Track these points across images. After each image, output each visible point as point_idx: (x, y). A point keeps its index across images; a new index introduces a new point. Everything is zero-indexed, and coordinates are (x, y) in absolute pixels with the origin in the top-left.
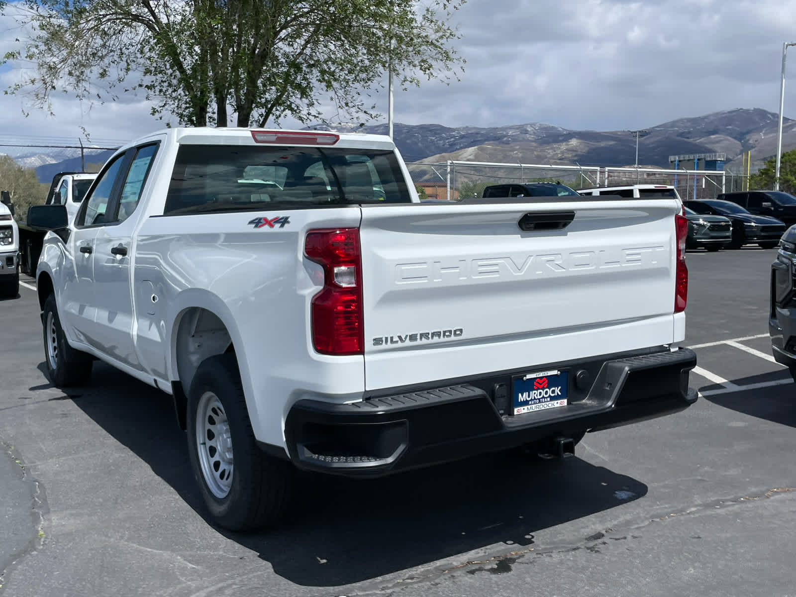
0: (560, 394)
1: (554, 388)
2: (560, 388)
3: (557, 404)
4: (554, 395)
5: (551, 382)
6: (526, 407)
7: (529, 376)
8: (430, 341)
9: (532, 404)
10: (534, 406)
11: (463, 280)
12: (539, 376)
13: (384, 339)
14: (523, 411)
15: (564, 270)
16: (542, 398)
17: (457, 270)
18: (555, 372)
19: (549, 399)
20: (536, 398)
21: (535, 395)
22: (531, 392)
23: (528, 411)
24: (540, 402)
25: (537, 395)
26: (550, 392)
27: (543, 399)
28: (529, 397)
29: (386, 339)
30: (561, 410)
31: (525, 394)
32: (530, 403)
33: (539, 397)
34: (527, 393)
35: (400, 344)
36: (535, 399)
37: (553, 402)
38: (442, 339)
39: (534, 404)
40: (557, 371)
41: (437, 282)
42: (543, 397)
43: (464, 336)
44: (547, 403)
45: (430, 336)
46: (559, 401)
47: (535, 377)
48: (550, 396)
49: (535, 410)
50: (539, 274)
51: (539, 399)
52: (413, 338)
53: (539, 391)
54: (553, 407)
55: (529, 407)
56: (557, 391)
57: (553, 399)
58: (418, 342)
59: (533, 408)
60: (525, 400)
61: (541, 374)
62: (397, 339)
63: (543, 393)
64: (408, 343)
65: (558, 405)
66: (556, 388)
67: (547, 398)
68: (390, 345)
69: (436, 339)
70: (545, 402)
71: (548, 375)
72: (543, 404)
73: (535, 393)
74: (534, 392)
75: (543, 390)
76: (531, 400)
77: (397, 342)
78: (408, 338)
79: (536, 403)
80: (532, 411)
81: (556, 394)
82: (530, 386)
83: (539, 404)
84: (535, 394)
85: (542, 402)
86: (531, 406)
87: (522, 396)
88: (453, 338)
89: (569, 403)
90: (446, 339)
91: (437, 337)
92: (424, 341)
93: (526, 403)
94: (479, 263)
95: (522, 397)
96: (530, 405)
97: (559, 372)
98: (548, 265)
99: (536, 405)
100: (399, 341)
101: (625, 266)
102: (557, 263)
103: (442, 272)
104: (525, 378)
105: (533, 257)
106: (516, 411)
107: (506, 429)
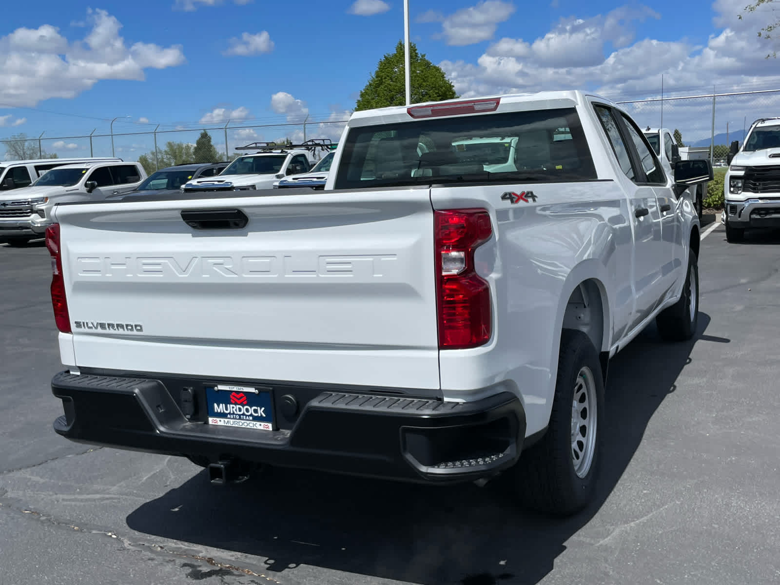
0: (264, 415)
1: (256, 408)
2: (263, 409)
3: (260, 426)
4: (256, 415)
5: (249, 400)
6: (222, 420)
7: (221, 387)
8: (117, 332)
9: (230, 418)
10: (232, 421)
11: (130, 277)
12: (233, 390)
13: (82, 324)
14: (219, 423)
15: (236, 276)
16: (242, 415)
17: (124, 267)
18: (252, 390)
19: (251, 418)
20: (236, 413)
21: (234, 409)
22: (228, 405)
23: (225, 425)
24: (240, 418)
25: (236, 410)
26: (251, 410)
27: (244, 417)
28: (227, 409)
29: (84, 323)
30: (263, 434)
31: (221, 405)
32: (229, 416)
33: (239, 413)
34: (224, 405)
35: (94, 331)
36: (234, 413)
37: (255, 423)
38: (126, 332)
39: (233, 418)
40: (254, 389)
41: (109, 277)
42: (243, 414)
43: (144, 333)
44: (248, 422)
45: (116, 327)
46: (263, 424)
47: (229, 389)
48: (251, 415)
49: (234, 425)
50: (206, 278)
51: (240, 415)
52: (102, 326)
53: (238, 406)
54: (255, 428)
55: (226, 420)
56: (261, 412)
57: (256, 419)
58: (107, 331)
59: (231, 423)
60: (222, 412)
61: (235, 388)
62: (92, 325)
63: (244, 410)
65: (261, 428)
66: (259, 408)
67: (249, 416)
68: (87, 330)
69: (121, 331)
70: (246, 420)
71: (244, 391)
72: (243, 421)
73: (233, 408)
74: (231, 406)
75: (243, 407)
76: (230, 413)
77: (91, 328)
78: (99, 325)
79: (236, 419)
80: (230, 425)
81: (260, 415)
82: (226, 398)
83: (238, 421)
84: (232, 408)
85: (243, 419)
86: (229, 420)
87: (218, 406)
88: (135, 332)
89: (276, 429)
90: (130, 333)
91: (122, 330)
92: (112, 331)
93: (223, 415)
94: (144, 261)
95: (219, 408)
96: (229, 418)
97: (257, 391)
98: (214, 268)
99: (234, 420)
100: (93, 327)
101: (325, 278)
102: (226, 266)
103: (113, 267)
104: (216, 388)
105: (197, 259)
106: (211, 420)
107: (158, 432)
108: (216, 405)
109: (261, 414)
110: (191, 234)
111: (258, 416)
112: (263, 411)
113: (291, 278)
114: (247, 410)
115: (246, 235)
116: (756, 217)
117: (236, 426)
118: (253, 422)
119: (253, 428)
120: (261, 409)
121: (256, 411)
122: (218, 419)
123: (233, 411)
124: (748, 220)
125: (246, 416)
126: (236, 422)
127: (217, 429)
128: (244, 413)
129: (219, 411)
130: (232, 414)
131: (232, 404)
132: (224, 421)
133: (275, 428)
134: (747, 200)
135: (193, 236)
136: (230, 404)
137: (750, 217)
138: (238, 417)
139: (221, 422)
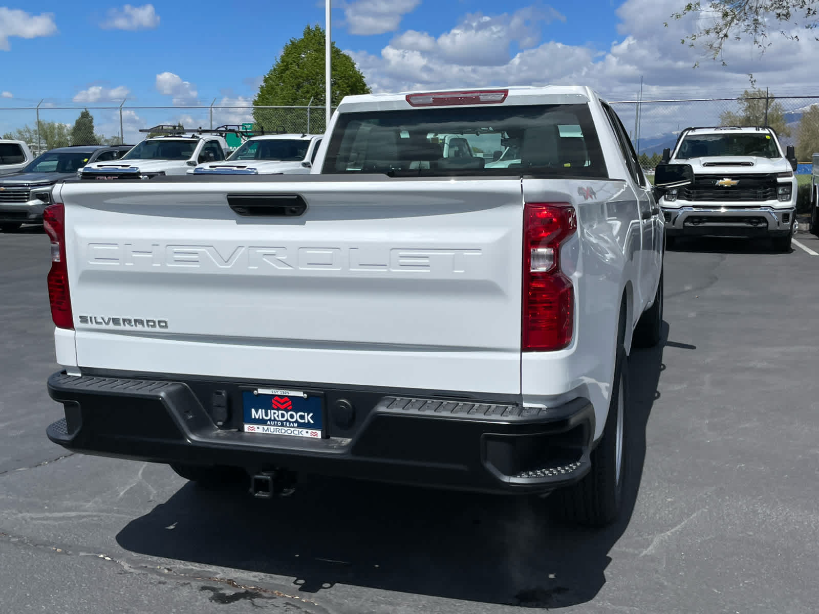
0: (312, 422)
1: (303, 414)
2: (311, 414)
3: (306, 433)
4: (303, 421)
5: (295, 405)
6: (261, 427)
7: (261, 391)
8: (134, 328)
9: (271, 425)
10: (272, 428)
11: (156, 267)
12: (276, 394)
13: (89, 318)
14: (257, 431)
15: (291, 268)
16: (285, 421)
17: (150, 256)
18: (300, 394)
19: (296, 425)
20: (277, 419)
21: (276, 416)
22: (269, 411)
23: (264, 432)
24: (282, 425)
25: (278, 416)
26: (297, 416)
27: (288, 423)
28: (266, 415)
29: (91, 318)
30: (311, 442)
31: (260, 410)
32: (269, 423)
33: (281, 419)
34: (263, 410)
35: (104, 326)
36: (275, 420)
37: (300, 430)
38: (146, 329)
39: (274, 425)
40: (302, 393)
41: (129, 266)
42: (287, 421)
43: (170, 330)
44: (292, 429)
45: (133, 323)
46: (310, 431)
47: (271, 393)
48: (296, 421)
49: (275, 433)
50: (253, 270)
51: (282, 422)
52: (116, 321)
53: (280, 412)
54: (300, 435)
55: (266, 427)
56: (308, 418)
57: (301, 426)
58: (122, 327)
59: (272, 430)
60: (261, 418)
61: (279, 392)
62: (102, 321)
63: (287, 416)
64: (111, 326)
65: (308, 435)
66: (306, 414)
67: (293, 422)
68: (95, 326)
69: (139, 328)
70: (290, 427)
71: (289, 395)
72: (286, 429)
73: (275, 413)
74: (273, 411)
75: (287, 413)
76: (270, 420)
77: (101, 323)
78: (111, 321)
79: (277, 426)
80: (270, 432)
81: (306, 422)
82: (267, 403)
83: (280, 428)
84: (272, 414)
85: (286, 426)
86: (269, 427)
87: (257, 412)
88: (158, 329)
89: (326, 436)
91: (141, 326)
92: (127, 327)
93: (262, 422)
94: (175, 249)
95: (256, 414)
96: (269, 425)
97: (305, 395)
98: (264, 259)
99: (275, 427)
100: (103, 323)
101: (397, 272)
102: (279, 258)
103: (134, 255)
104: (256, 392)
105: (244, 248)
106: (247, 428)
107: (189, 441)
108: (253, 410)
109: (308, 420)
110: (235, 221)
111: (304, 422)
112: (311, 418)
113: (357, 272)
114: (292, 416)
115: (303, 223)
116: (690, 225)
117: (278, 433)
118: (298, 429)
119: (298, 435)
120: (308, 415)
121: (302, 417)
122: (256, 426)
123: (274, 418)
124: (682, 228)
125: (290, 422)
126: (278, 430)
127: (254, 437)
128: (287, 419)
129: (257, 417)
130: (272, 420)
131: (274, 409)
132: (263, 428)
133: (324, 436)
134: (681, 208)
135: (238, 223)
136: (271, 410)
137: (684, 224)
138: (280, 424)
139: (259, 429)
